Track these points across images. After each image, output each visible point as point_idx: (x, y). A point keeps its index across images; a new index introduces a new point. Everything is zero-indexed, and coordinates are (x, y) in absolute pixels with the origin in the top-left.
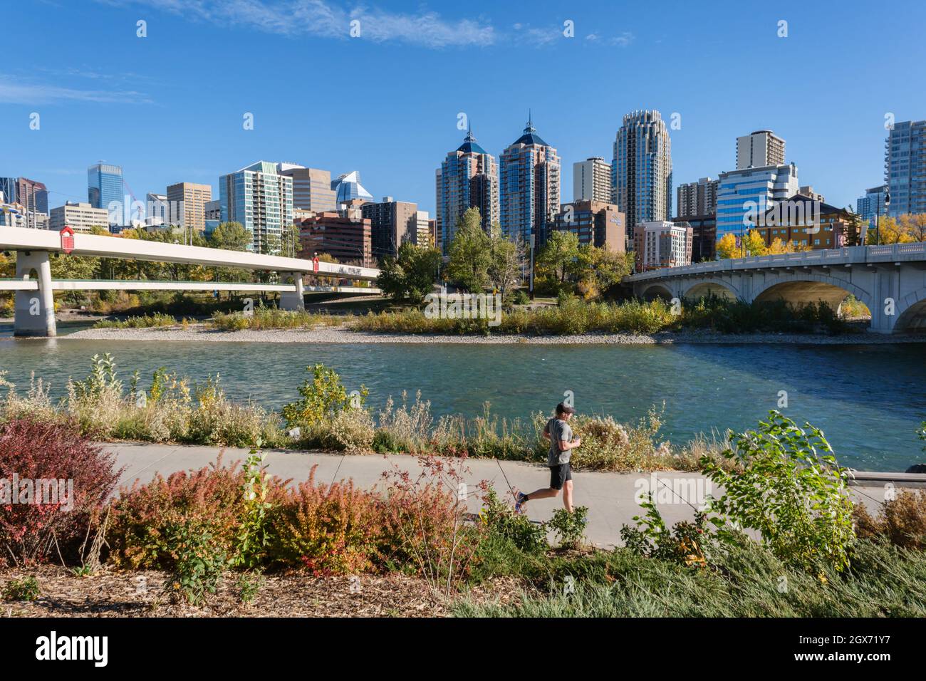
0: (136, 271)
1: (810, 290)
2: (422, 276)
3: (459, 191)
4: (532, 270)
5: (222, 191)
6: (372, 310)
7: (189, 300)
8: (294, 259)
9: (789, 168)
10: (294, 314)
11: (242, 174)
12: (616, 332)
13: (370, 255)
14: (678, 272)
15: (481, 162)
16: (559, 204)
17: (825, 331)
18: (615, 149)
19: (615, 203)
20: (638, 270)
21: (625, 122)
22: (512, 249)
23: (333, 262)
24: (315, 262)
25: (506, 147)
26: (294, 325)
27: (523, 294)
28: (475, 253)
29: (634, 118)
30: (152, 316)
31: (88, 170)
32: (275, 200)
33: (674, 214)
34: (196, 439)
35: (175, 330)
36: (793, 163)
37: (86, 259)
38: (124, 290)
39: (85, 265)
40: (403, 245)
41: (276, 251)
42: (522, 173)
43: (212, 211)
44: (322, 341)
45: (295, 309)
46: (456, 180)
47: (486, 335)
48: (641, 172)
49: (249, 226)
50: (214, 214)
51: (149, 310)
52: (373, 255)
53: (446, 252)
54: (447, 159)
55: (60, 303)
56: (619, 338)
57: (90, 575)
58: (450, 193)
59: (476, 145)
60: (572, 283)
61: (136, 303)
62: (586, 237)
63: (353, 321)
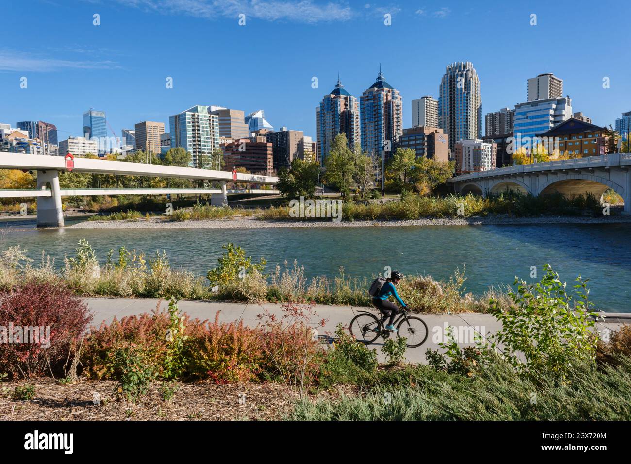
0: (116, 182)
1: (580, 186)
2: (307, 181)
3: (332, 122)
4: (383, 175)
5: (172, 126)
6: (273, 205)
7: (151, 201)
8: (220, 171)
9: (565, 100)
10: (220, 209)
11: (185, 114)
12: (441, 217)
13: (272, 168)
14: (486, 175)
15: (347, 102)
16: (402, 129)
17: (591, 214)
18: (441, 89)
19: (441, 128)
20: (457, 174)
21: (447, 71)
22: (369, 161)
23: (247, 173)
24: (234, 173)
25: (364, 91)
26: (220, 216)
27: (377, 192)
28: (343, 164)
29: (454, 67)
30: (126, 212)
31: (83, 115)
32: (207, 131)
33: (483, 134)
34: (149, 294)
35: (141, 221)
36: (568, 96)
37: (83, 175)
38: (108, 195)
39: (82, 179)
40: (294, 160)
41: (208, 166)
42: (376, 108)
43: (165, 140)
44: (239, 227)
45: (221, 206)
46: (330, 115)
47: (351, 221)
48: (459, 105)
49: (190, 149)
50: (166, 142)
51: (124, 208)
52: (274, 168)
53: (324, 165)
54: (323, 100)
55: (66, 204)
56: (444, 222)
57: (70, 384)
58: (326, 124)
59: (343, 90)
60: (411, 184)
61: (116, 203)
62: (421, 152)
63: (260, 212)
